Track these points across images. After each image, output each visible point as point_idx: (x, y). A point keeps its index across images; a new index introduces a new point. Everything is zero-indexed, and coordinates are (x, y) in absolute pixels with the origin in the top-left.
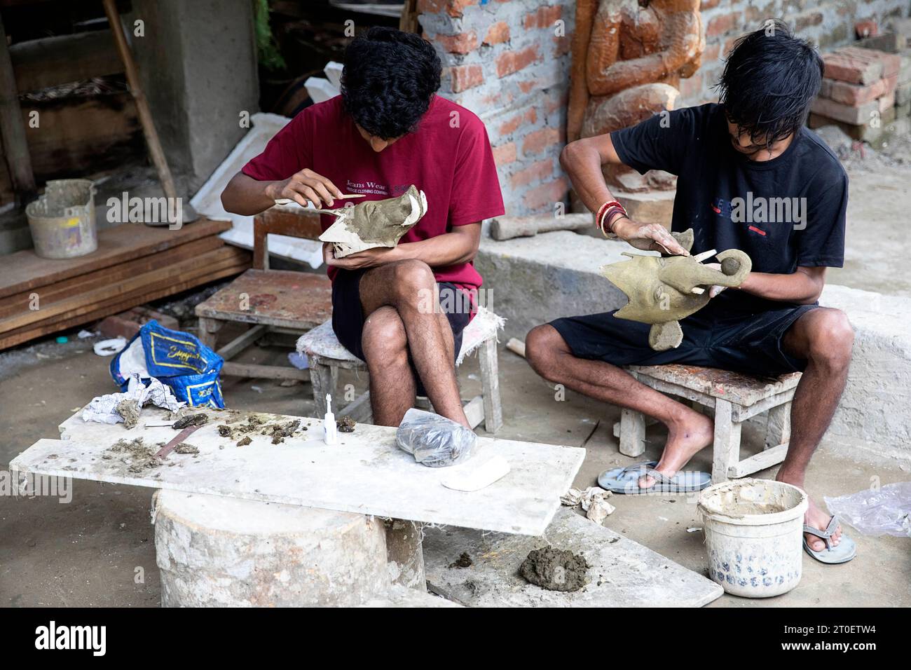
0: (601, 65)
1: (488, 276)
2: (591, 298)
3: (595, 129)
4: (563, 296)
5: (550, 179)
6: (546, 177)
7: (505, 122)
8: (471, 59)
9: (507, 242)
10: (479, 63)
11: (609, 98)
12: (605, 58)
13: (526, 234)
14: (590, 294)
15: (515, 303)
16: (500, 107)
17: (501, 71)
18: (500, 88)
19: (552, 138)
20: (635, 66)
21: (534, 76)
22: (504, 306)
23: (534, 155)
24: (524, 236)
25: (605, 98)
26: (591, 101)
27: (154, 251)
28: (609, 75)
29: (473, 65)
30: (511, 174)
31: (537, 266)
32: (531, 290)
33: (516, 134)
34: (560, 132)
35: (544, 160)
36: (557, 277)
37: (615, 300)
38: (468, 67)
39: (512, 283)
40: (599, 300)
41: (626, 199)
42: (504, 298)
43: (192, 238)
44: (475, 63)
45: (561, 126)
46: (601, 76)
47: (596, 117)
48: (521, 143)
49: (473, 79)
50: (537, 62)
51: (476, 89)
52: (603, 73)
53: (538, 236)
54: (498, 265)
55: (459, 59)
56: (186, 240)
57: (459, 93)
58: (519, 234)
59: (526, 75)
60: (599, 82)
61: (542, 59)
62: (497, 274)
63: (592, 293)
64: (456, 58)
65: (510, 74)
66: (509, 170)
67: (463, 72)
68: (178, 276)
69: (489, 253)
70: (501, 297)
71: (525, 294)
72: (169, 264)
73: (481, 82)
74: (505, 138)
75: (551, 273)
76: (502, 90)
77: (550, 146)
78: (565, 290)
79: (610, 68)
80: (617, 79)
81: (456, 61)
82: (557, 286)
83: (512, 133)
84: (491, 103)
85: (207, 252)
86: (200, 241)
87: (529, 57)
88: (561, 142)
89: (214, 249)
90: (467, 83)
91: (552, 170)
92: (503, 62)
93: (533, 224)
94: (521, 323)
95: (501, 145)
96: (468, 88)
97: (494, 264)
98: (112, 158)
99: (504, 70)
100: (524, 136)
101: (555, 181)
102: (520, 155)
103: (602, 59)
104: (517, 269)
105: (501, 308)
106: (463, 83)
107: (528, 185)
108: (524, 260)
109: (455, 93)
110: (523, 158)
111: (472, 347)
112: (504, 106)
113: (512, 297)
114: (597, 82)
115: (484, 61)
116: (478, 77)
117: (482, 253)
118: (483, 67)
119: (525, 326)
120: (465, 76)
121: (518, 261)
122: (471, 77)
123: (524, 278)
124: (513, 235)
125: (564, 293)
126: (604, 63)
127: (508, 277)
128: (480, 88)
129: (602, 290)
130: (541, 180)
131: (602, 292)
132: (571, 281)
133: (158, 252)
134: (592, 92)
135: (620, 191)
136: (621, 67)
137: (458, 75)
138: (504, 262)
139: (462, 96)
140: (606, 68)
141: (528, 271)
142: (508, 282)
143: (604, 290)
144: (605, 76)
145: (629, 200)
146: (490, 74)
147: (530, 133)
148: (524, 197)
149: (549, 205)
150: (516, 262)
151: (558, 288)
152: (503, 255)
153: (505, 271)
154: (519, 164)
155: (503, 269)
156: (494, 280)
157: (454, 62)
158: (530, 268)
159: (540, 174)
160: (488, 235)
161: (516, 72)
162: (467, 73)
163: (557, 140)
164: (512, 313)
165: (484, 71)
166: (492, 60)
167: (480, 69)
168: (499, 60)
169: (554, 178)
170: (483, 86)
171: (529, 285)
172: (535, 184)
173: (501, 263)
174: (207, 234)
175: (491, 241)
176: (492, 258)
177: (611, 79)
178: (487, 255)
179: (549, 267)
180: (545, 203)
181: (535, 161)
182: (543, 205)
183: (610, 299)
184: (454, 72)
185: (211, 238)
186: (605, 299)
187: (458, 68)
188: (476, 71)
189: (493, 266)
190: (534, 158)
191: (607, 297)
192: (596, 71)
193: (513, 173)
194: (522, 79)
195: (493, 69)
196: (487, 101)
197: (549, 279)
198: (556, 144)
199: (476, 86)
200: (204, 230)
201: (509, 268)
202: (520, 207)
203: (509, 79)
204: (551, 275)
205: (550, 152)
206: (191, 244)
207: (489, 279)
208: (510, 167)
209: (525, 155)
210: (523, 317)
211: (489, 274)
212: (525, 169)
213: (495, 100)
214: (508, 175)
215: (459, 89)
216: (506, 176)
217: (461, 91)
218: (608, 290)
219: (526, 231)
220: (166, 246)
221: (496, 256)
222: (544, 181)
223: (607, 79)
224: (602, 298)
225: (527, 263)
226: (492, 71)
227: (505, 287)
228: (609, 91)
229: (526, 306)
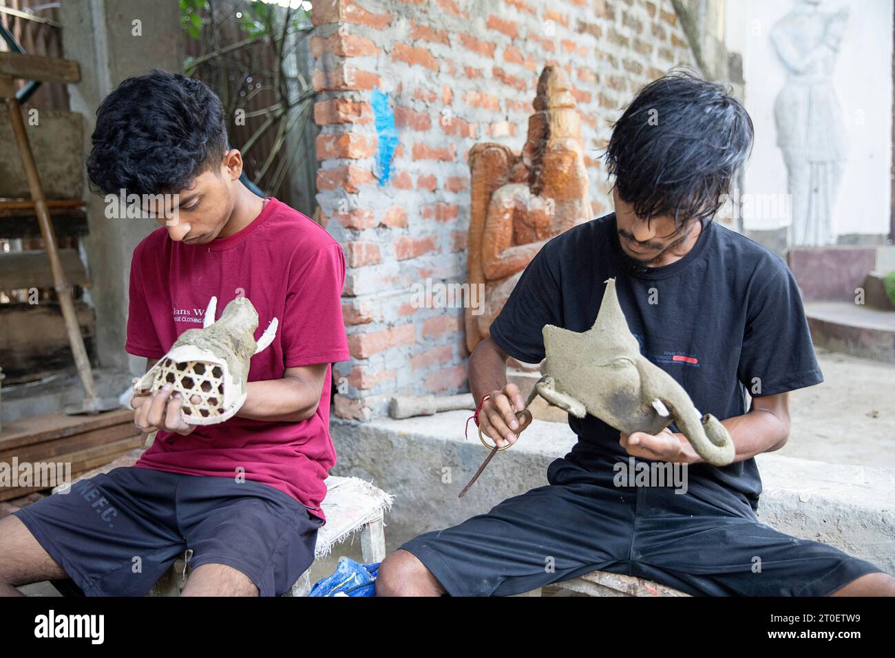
0: (496, 249)
1: (385, 456)
2: (494, 474)
3: (492, 311)
4: (462, 473)
5: (449, 365)
6: (445, 363)
7: (404, 303)
8: (368, 236)
9: (406, 421)
10: (376, 242)
11: (504, 282)
12: (499, 243)
13: (425, 412)
14: (492, 471)
15: (412, 482)
16: (398, 289)
17: (400, 254)
18: (398, 269)
19: (451, 326)
20: (530, 249)
21: (433, 265)
22: (401, 486)
23: (434, 340)
24: (423, 415)
25: (500, 282)
26: (488, 286)
27: (58, 436)
28: (504, 258)
29: (370, 243)
30: (410, 355)
31: (435, 442)
32: (429, 469)
33: (415, 317)
34: (459, 321)
35: (444, 346)
36: (456, 453)
37: (520, 476)
38: (364, 243)
39: (409, 461)
40: (502, 477)
41: (524, 378)
42: (401, 478)
43: (103, 424)
44: (372, 241)
45: (459, 316)
46: (496, 260)
47: (493, 299)
48: (420, 326)
49: (370, 256)
50: (436, 252)
51: (374, 267)
52: (498, 257)
53: (438, 415)
54: (395, 443)
55: (355, 234)
56: (95, 427)
57: (356, 268)
58: (418, 412)
59: (424, 262)
60: (495, 266)
61: (440, 250)
62: (394, 453)
63: (494, 469)
64: (352, 233)
65: (409, 259)
66: (408, 351)
67: (359, 247)
68: (83, 462)
69: (386, 431)
70: (398, 477)
71: (423, 473)
72: (75, 451)
73: (378, 261)
74: (404, 319)
75: (450, 449)
76: (400, 272)
77: (448, 333)
78: (465, 467)
79: (504, 252)
80: (513, 262)
81: (353, 236)
82: (456, 464)
83: (411, 315)
84: (390, 283)
85: (119, 440)
86: (113, 429)
87: (426, 246)
88: (459, 330)
89: (128, 437)
90: (363, 259)
91: (451, 356)
92: (401, 245)
93: (432, 403)
94: (419, 504)
95: (400, 325)
96: (365, 264)
97: (391, 442)
98: (58, 360)
99: (403, 254)
100: (424, 320)
101: (455, 367)
102: (419, 338)
103: (497, 244)
104: (414, 446)
105: (399, 488)
106: (359, 258)
107: (428, 368)
108: (421, 435)
109: (352, 267)
110: (421, 341)
111: (348, 531)
112: (403, 288)
113: (410, 476)
114: (493, 266)
115: (383, 240)
116: (376, 255)
117: (379, 431)
118: (381, 246)
119: (424, 508)
120: (361, 252)
121: (415, 437)
122: (368, 254)
123: (422, 456)
124: (411, 414)
125: (464, 470)
126: (499, 247)
127: (406, 455)
128: (378, 267)
129: (505, 465)
130: (441, 365)
131: (506, 468)
132: (471, 457)
133: (62, 438)
134: (488, 277)
135: (518, 371)
136: (516, 251)
137: (354, 249)
138: (401, 439)
139: (358, 272)
140: (501, 252)
141: (426, 448)
142: (406, 460)
143: (508, 465)
144: (500, 260)
145: (528, 378)
146: (387, 254)
147: (430, 318)
148: (424, 380)
149: (450, 390)
150: (413, 439)
151: (457, 466)
152: (400, 432)
153: (402, 449)
154: (419, 347)
155: (400, 447)
156: (391, 459)
157: (350, 237)
158: (428, 444)
159: (440, 358)
160: (386, 414)
161: (415, 258)
162: (364, 249)
163: (456, 329)
164: (410, 494)
165: (382, 250)
166: (390, 242)
167: (378, 248)
168: (397, 242)
169: (454, 365)
170: (382, 265)
171: (427, 463)
172: (435, 368)
173: (398, 441)
174: (120, 421)
175: (390, 420)
176: (389, 436)
177: (506, 262)
178: (384, 433)
179: (448, 442)
180: (445, 387)
181: (435, 345)
182: (443, 389)
183: (514, 475)
184: (350, 247)
185: (126, 426)
186: (509, 475)
187: (354, 243)
188: (372, 249)
189: (390, 444)
190: (433, 343)
191: (512, 473)
192: (492, 255)
193: (413, 354)
194: (421, 266)
195: (391, 249)
196: (386, 280)
197: (448, 455)
198: (454, 332)
199: (374, 264)
200: (118, 417)
201: (406, 445)
202: (420, 389)
203: (408, 263)
204: (450, 451)
205: (449, 339)
206: (102, 431)
207: (386, 459)
208: (410, 349)
209: (425, 339)
210: (421, 498)
211: (386, 453)
212: (424, 352)
213: (393, 280)
214: (408, 356)
215: (355, 264)
216: (405, 356)
217: (357, 267)
218: (512, 466)
219: (425, 410)
220: (72, 432)
221: (393, 434)
222: (444, 366)
223: (503, 262)
224: (505, 474)
225: (424, 440)
226: (390, 252)
227: (402, 466)
228: (504, 274)
229: (424, 487)
